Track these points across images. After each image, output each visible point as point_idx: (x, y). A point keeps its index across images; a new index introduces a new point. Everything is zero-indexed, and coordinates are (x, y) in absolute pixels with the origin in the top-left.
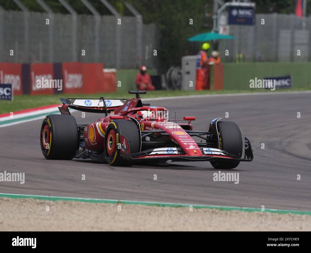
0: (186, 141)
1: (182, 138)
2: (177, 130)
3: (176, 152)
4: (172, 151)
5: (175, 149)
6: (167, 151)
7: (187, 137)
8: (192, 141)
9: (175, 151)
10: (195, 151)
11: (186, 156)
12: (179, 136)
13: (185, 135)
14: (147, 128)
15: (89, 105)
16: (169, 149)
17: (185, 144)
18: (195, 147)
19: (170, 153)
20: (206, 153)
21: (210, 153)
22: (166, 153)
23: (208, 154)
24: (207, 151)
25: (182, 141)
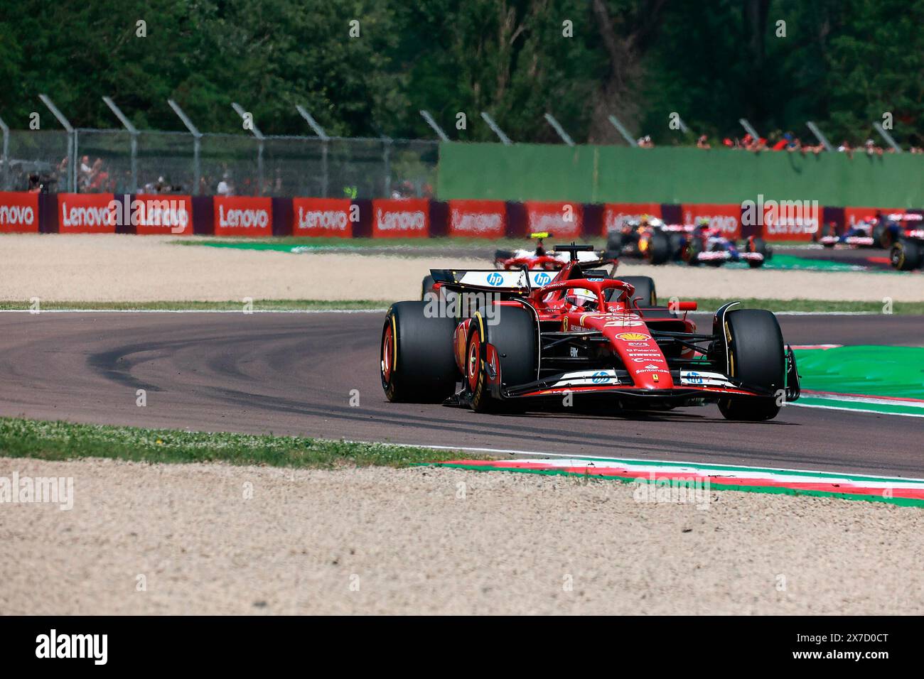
0: (641, 355)
1: (632, 348)
2: (630, 329)
3: (614, 381)
4: (605, 377)
5: (612, 372)
6: (594, 378)
7: (646, 345)
8: (655, 355)
9: (611, 376)
10: (655, 378)
11: (635, 387)
12: (630, 344)
13: (645, 342)
14: (572, 327)
15: (498, 284)
16: (599, 373)
17: (636, 360)
18: (657, 367)
19: (600, 381)
20: (684, 381)
21: (697, 382)
22: (590, 382)
23: (689, 385)
24: (688, 377)
25: (631, 355)
